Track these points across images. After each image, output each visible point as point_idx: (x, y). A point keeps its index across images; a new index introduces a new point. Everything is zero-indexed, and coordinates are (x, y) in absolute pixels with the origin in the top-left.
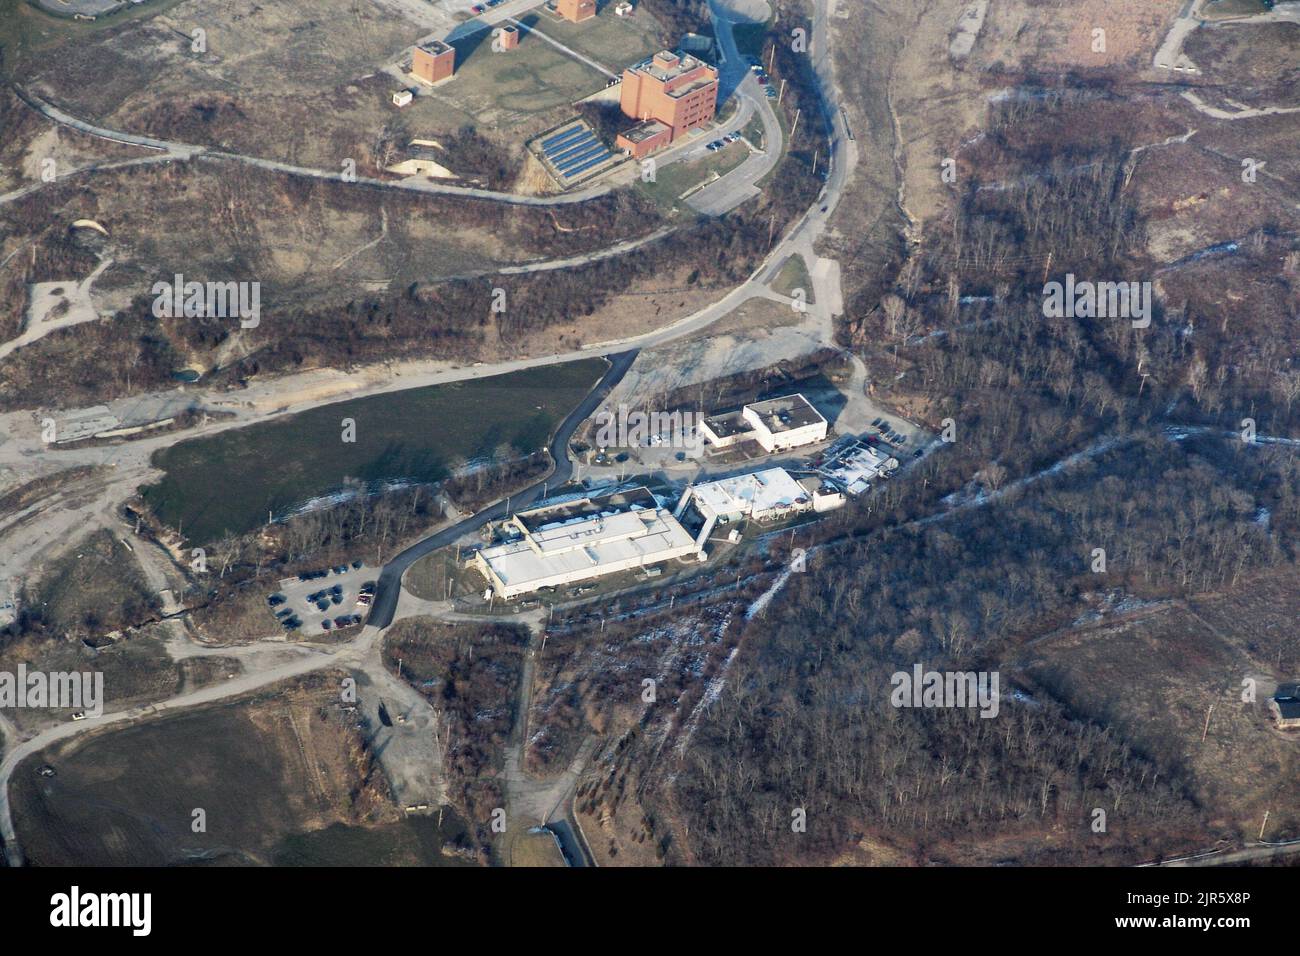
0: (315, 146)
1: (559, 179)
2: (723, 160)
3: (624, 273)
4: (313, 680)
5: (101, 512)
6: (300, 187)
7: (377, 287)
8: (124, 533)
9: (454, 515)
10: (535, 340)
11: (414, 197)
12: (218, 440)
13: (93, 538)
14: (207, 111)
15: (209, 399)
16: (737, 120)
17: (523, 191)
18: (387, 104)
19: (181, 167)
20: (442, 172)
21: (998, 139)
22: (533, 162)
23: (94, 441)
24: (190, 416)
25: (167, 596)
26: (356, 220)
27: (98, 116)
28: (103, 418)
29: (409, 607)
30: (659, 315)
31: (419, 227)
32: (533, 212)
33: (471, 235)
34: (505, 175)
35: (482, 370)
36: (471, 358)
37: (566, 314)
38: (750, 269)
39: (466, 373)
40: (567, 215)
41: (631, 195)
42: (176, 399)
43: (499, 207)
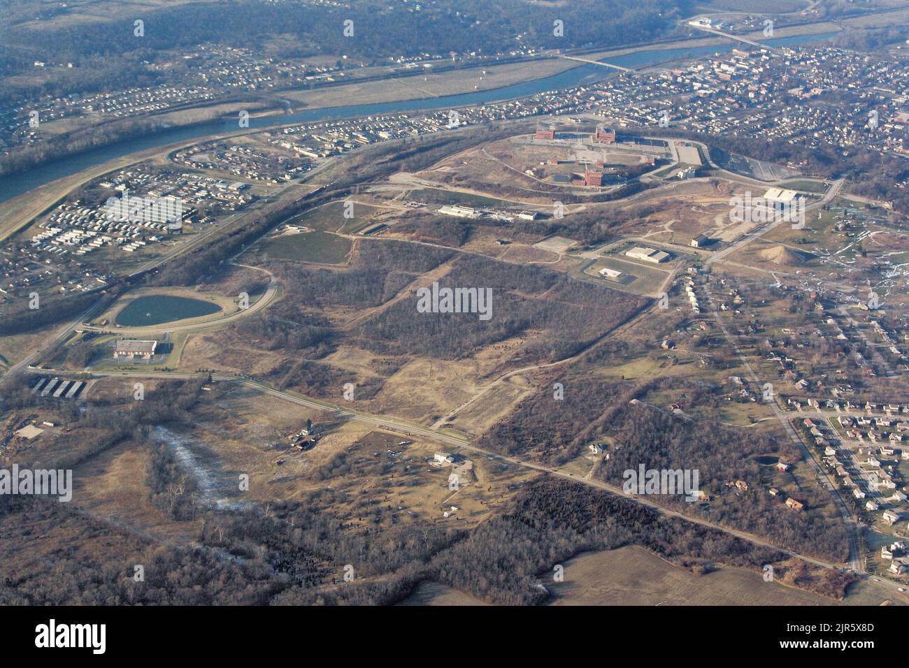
0: (518, 165)
1: (550, 181)
2: (590, 190)
3: (540, 195)
5: (405, 190)
6: (506, 169)
11: (523, 176)
12: (439, 190)
14: (506, 156)
16: (604, 188)
17: (543, 181)
18: (539, 163)
19: (491, 161)
20: (532, 174)
22: (550, 177)
23: (420, 183)
24: (439, 186)
25: (396, 198)
26: (509, 176)
27: (488, 152)
29: (423, 208)
30: (540, 202)
31: (517, 179)
32: (540, 184)
33: (525, 184)
34: (541, 177)
37: (523, 197)
38: (569, 204)
40: (545, 185)
41: (563, 187)
42: (441, 184)
43: (534, 181)
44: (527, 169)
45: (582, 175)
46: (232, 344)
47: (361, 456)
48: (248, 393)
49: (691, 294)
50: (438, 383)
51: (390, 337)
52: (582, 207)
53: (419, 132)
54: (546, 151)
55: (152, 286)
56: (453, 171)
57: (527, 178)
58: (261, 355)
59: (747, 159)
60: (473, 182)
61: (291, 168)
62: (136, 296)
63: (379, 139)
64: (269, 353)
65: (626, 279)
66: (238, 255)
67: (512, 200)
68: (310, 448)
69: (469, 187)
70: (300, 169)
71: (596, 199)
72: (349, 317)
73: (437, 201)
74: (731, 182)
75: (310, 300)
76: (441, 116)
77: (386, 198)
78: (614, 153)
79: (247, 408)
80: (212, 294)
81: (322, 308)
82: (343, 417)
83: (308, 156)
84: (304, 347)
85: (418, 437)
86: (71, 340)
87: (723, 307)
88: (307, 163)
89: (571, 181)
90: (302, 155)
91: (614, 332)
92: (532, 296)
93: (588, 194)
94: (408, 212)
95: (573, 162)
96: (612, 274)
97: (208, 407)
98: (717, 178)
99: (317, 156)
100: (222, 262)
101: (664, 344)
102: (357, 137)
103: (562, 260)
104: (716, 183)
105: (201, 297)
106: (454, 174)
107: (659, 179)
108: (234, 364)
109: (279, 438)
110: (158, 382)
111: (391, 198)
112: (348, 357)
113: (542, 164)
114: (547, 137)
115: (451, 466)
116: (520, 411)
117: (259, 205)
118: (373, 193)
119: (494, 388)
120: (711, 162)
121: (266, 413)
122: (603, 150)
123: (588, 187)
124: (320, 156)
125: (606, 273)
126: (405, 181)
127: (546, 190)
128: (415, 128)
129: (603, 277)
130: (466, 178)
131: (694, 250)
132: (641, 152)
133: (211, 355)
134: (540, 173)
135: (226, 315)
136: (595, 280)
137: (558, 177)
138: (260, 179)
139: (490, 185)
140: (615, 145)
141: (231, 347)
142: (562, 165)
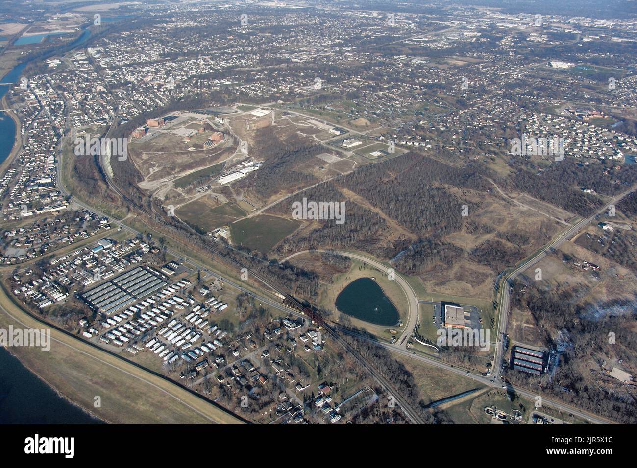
0: (177, 149)
1: (208, 147)
2: (227, 142)
3: (221, 154)
4: (205, 196)
5: (169, 188)
6: (177, 154)
7: (192, 161)
8: (173, 189)
9: (213, 179)
10: (213, 163)
11: (192, 152)
12: (180, 179)
13: (170, 190)
15: (176, 175)
16: (226, 139)
17: (205, 149)
18: (184, 144)
19: (162, 154)
20: (194, 149)
21: (256, 135)
22: (204, 146)
23: (165, 182)
24: (175, 177)
25: (182, 193)
26: (186, 155)
27: (149, 151)
28: (165, 179)
29: (213, 187)
30: (226, 158)
31: (194, 155)
32: (207, 150)
33: (200, 154)
34: (202, 147)
35: (208, 167)
37: (216, 160)
38: (235, 152)
39: (206, 167)
40: (211, 150)
41: (218, 147)
42: (173, 176)
43: (202, 151)
44: (187, 148)
45: (210, 138)
49: (409, 144)
56: (161, 168)
57: (195, 152)
60: (181, 166)
62: (336, 312)
67: (216, 163)
69: (185, 170)
70: (88, 216)
71: (236, 144)
77: (179, 196)
78: (183, 126)
80: (338, 278)
85: (581, 231)
89: (213, 143)
90: (59, 212)
93: (230, 144)
99: (64, 207)
106: (164, 169)
122: (176, 128)
125: (376, 155)
126: (156, 185)
127: (216, 152)
128: (42, 170)
130: (173, 167)
132: (184, 122)
134: (196, 146)
137: (207, 144)
138: (95, 233)
139: (191, 163)
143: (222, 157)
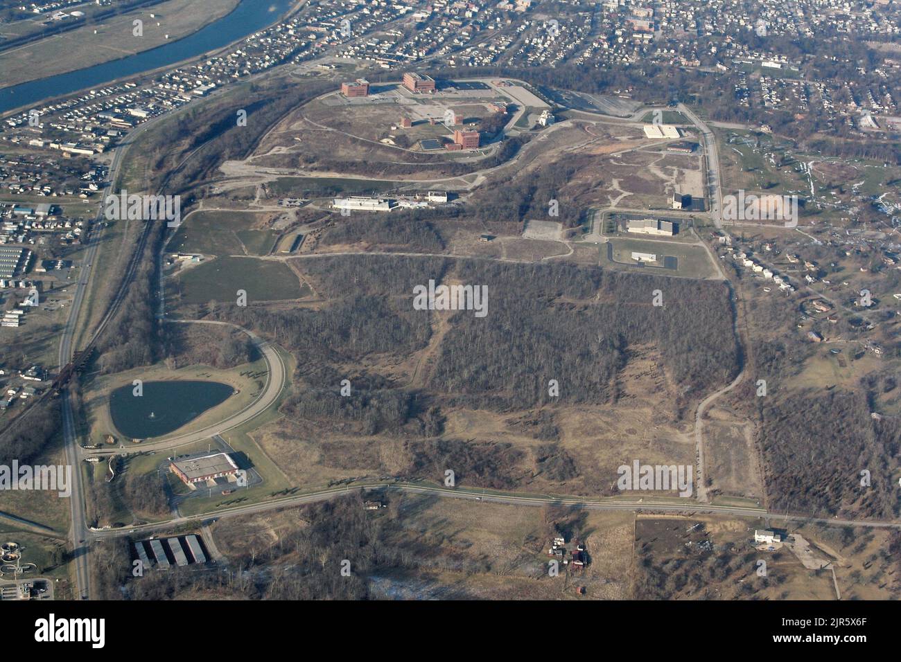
0: (365, 133)
1: (422, 149)
2: (472, 155)
3: (423, 169)
4: (275, 212)
5: (257, 183)
6: (354, 141)
7: (359, 160)
8: (258, 187)
10: (392, 176)
11: (382, 147)
12: (296, 178)
13: (251, 186)
14: (341, 124)
15: (300, 172)
16: (485, 149)
17: (412, 150)
18: (390, 128)
19: (329, 132)
20: (392, 142)
22: (417, 144)
23: (266, 173)
24: (293, 173)
25: (258, 196)
26: (364, 149)
27: (315, 121)
28: (272, 170)
29: (310, 206)
30: (429, 177)
31: (378, 152)
32: (410, 153)
33: (391, 155)
34: (407, 146)
36: (372, 177)
37: (403, 173)
38: (461, 175)
39: (369, 179)
40: (419, 155)
41: (440, 156)
42: (292, 170)
43: (402, 151)
44: (383, 138)
45: (450, 137)
46: (320, 435)
47: (667, 557)
48: (422, 502)
49: (758, 269)
50: (632, 437)
51: (487, 386)
52: (481, 178)
53: (174, 103)
54: (378, 112)
55: (108, 372)
56: (294, 152)
57: (388, 149)
58: (370, 443)
59: (578, 94)
60: (330, 162)
61: (81, 173)
62: (105, 392)
63: (141, 119)
64: (375, 438)
65: (670, 263)
66: (162, 307)
67: (393, 179)
68: (589, 562)
69: (328, 169)
70: (93, 173)
71: (486, 164)
72: (403, 367)
73: (318, 195)
74: (594, 123)
75: (332, 355)
76: (171, 78)
77: (247, 198)
78: (452, 104)
79: (445, 522)
80: (197, 369)
81: (359, 362)
82: (574, 508)
83: (79, 154)
84: (406, 422)
85: (698, 516)
86: (95, 475)
87: (809, 279)
88: (92, 165)
89: (443, 146)
90: (73, 155)
91: (737, 330)
92: (589, 302)
93: (475, 160)
94: (297, 213)
95: (425, 122)
96: (648, 258)
97: (401, 534)
98: (578, 120)
99: (91, 153)
100: (161, 321)
101: (813, 337)
102: (110, 121)
103: (575, 249)
104: (579, 126)
105: (189, 375)
106: (298, 155)
107: (525, 131)
108: (352, 463)
109: (535, 556)
110: (298, 512)
111: (253, 197)
112: (472, 423)
113: (394, 128)
114: (360, 93)
115: (784, 546)
116: (768, 453)
117: (104, 232)
118: (225, 194)
119: (706, 432)
120: (551, 102)
121: (479, 525)
122: (436, 102)
123: (468, 151)
124: (96, 152)
125: (640, 259)
126: (245, 173)
127: (424, 162)
128: (164, 99)
129: (641, 264)
130: (316, 158)
131: (683, 213)
132: (474, 99)
133: (316, 458)
134: (402, 140)
135: (256, 397)
136: (639, 270)
137: (427, 144)
138: (58, 195)
139: (353, 164)
140: (439, 94)
141: (322, 441)
142: (418, 127)
143: (419, 174)
